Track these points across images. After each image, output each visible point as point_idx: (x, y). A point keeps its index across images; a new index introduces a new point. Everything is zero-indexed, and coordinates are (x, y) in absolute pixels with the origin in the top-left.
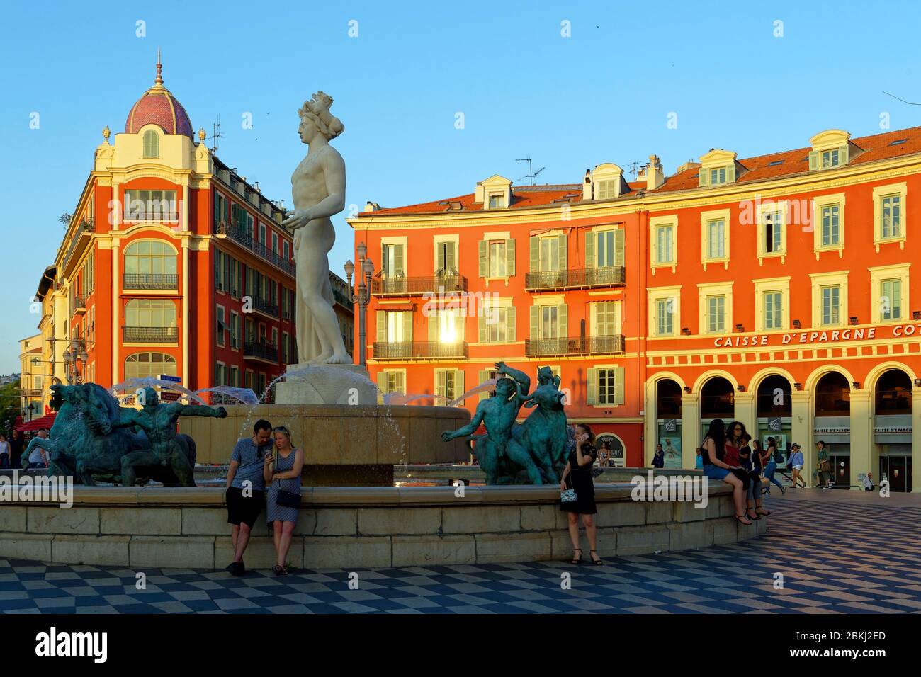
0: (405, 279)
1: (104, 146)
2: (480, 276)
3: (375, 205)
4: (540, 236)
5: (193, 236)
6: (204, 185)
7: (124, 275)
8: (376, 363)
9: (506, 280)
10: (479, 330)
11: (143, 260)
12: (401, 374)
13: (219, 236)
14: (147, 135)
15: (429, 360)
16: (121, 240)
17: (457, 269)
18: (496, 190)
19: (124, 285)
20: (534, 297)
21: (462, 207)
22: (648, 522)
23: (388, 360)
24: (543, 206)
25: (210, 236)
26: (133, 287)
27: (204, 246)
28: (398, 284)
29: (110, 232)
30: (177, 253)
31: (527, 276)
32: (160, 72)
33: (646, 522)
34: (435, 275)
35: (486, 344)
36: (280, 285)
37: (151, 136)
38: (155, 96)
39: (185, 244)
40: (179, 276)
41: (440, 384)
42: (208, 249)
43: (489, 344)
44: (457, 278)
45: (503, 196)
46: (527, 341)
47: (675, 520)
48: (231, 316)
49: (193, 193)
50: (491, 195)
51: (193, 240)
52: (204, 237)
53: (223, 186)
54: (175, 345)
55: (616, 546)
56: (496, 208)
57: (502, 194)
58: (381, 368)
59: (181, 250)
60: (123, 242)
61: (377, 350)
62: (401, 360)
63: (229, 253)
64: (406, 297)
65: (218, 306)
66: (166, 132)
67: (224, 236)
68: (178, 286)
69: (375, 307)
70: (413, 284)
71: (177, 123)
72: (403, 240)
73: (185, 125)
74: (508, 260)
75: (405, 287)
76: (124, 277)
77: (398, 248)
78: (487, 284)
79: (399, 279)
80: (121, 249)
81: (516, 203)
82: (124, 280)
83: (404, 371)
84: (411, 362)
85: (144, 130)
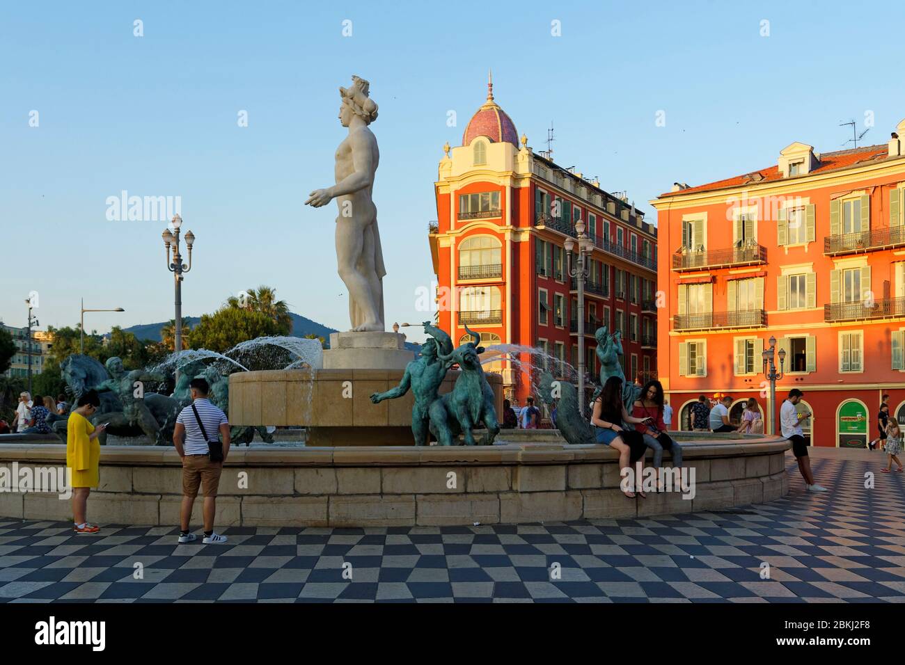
0: (705, 253)
1: (445, 159)
2: (779, 244)
3: (684, 185)
4: (841, 199)
5: (515, 229)
6: (525, 184)
7: (459, 267)
8: (678, 334)
9: (806, 247)
10: (778, 298)
11: (474, 253)
12: (702, 344)
13: (539, 227)
14: (477, 146)
15: (729, 329)
16: (456, 238)
17: (756, 239)
18: (796, 158)
19: (459, 277)
20: (835, 261)
21: (763, 177)
22: (469, 490)
23: (689, 331)
24: (844, 168)
25: (530, 228)
26: (466, 277)
27: (525, 237)
28: (699, 259)
29: (448, 232)
30: (501, 245)
31: (827, 240)
32: (491, 90)
33: (466, 489)
34: (735, 247)
35: (785, 312)
36: (613, 268)
37: (480, 146)
38: (486, 112)
39: (508, 237)
40: (503, 265)
41: (739, 352)
42: (528, 240)
43: (788, 311)
44: (756, 248)
45: (803, 163)
46: (827, 307)
47: (514, 488)
48: (556, 299)
49: (515, 192)
50: (791, 163)
51: (516, 233)
52: (525, 229)
53: (544, 183)
54: (500, 325)
55: (416, 515)
56: (796, 176)
57: (801, 161)
58: (682, 339)
59: (504, 242)
60: (458, 240)
61: (678, 323)
62: (700, 330)
63: (552, 241)
64: (705, 270)
65: (540, 289)
66: (492, 141)
67: (542, 227)
68: (502, 275)
69: (676, 282)
70: (713, 256)
71: (502, 132)
72: (703, 216)
73: (509, 133)
74: (807, 226)
75: (705, 261)
76: (459, 270)
77: (699, 223)
78: (786, 252)
79: (700, 253)
80: (456, 245)
81: (818, 168)
82: (459, 272)
83: (704, 341)
84: (711, 332)
85: (475, 141)
